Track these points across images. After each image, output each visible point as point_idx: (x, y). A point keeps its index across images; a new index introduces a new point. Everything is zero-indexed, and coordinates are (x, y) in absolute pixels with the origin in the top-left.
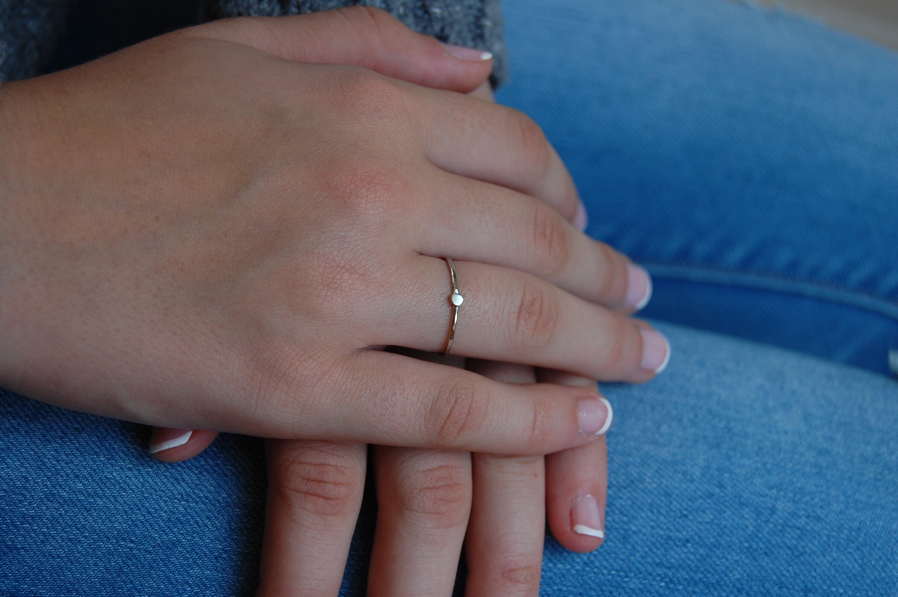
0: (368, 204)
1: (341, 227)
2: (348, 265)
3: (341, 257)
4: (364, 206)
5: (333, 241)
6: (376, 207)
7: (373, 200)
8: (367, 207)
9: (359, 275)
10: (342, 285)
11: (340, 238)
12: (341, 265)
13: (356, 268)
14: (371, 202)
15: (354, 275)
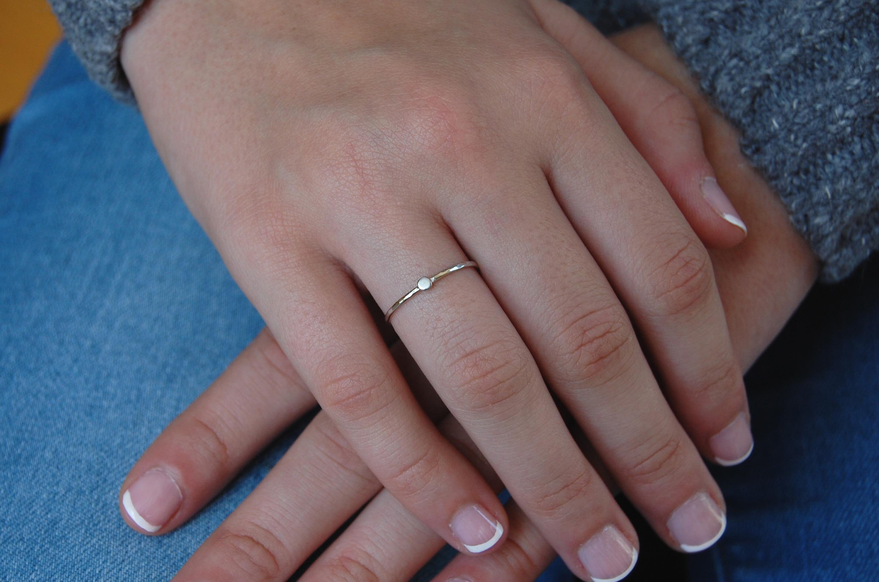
0: (420, 128)
1: (383, 127)
2: (360, 162)
3: (360, 151)
4: (415, 126)
5: (366, 132)
6: (424, 136)
7: (427, 128)
8: (417, 129)
9: (362, 179)
10: (342, 176)
11: (374, 135)
12: (355, 157)
13: (365, 172)
14: (424, 128)
15: (358, 176)
